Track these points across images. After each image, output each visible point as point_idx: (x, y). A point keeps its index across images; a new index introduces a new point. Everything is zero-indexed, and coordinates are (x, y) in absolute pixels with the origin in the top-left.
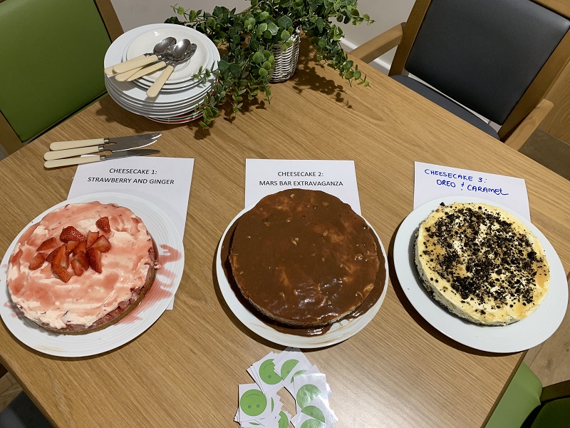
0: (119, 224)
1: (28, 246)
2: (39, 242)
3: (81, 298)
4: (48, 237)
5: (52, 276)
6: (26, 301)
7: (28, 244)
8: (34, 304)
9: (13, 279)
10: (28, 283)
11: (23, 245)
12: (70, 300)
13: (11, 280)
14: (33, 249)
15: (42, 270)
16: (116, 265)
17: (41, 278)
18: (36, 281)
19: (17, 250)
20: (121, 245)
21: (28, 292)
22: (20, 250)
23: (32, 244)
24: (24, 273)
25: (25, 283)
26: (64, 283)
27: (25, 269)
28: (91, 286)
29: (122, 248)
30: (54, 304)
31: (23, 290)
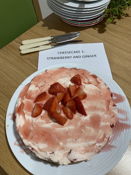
0: (85, 80)
1: (27, 100)
2: (35, 96)
3: (78, 138)
4: (39, 92)
5: (51, 121)
6: (35, 144)
7: (26, 98)
8: (43, 146)
9: (22, 126)
10: (34, 128)
11: (23, 99)
12: (70, 140)
13: (20, 126)
14: (31, 101)
15: (42, 117)
16: (94, 108)
17: (43, 123)
18: (39, 126)
19: (20, 103)
20: (92, 93)
21: (36, 136)
22: (22, 103)
23: (29, 97)
24: (29, 120)
25: (31, 128)
26: (61, 126)
27: (29, 117)
28: (82, 126)
29: (94, 95)
30: (59, 144)
31: (31, 134)
